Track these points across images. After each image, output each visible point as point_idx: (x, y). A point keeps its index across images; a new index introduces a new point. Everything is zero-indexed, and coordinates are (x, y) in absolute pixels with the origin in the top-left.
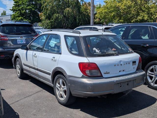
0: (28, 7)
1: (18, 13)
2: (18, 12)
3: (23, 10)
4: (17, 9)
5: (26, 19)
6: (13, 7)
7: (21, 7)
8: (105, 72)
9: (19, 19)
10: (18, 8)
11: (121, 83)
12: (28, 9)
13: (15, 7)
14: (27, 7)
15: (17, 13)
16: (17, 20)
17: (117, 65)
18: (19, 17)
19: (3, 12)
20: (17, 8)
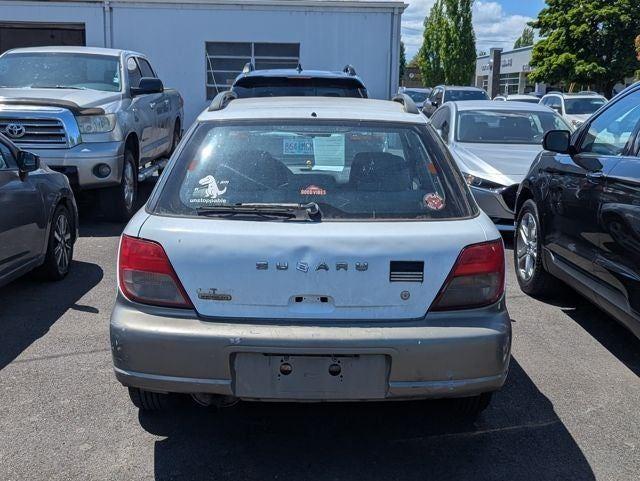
0: (603, 11)
1: (558, 39)
2: (559, 34)
3: (578, 23)
4: (556, 19)
5: (586, 61)
6: (544, 12)
7: (575, 11)
8: (206, 292)
9: (559, 61)
10: (562, 14)
11: (288, 355)
12: (602, 19)
13: (549, 11)
14: (598, 7)
15: (552, 38)
16: (551, 65)
17: (272, 267)
18: (559, 52)
19: (524, 36)
20: (556, 14)
